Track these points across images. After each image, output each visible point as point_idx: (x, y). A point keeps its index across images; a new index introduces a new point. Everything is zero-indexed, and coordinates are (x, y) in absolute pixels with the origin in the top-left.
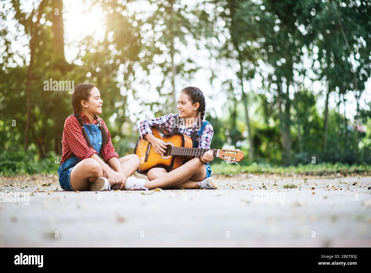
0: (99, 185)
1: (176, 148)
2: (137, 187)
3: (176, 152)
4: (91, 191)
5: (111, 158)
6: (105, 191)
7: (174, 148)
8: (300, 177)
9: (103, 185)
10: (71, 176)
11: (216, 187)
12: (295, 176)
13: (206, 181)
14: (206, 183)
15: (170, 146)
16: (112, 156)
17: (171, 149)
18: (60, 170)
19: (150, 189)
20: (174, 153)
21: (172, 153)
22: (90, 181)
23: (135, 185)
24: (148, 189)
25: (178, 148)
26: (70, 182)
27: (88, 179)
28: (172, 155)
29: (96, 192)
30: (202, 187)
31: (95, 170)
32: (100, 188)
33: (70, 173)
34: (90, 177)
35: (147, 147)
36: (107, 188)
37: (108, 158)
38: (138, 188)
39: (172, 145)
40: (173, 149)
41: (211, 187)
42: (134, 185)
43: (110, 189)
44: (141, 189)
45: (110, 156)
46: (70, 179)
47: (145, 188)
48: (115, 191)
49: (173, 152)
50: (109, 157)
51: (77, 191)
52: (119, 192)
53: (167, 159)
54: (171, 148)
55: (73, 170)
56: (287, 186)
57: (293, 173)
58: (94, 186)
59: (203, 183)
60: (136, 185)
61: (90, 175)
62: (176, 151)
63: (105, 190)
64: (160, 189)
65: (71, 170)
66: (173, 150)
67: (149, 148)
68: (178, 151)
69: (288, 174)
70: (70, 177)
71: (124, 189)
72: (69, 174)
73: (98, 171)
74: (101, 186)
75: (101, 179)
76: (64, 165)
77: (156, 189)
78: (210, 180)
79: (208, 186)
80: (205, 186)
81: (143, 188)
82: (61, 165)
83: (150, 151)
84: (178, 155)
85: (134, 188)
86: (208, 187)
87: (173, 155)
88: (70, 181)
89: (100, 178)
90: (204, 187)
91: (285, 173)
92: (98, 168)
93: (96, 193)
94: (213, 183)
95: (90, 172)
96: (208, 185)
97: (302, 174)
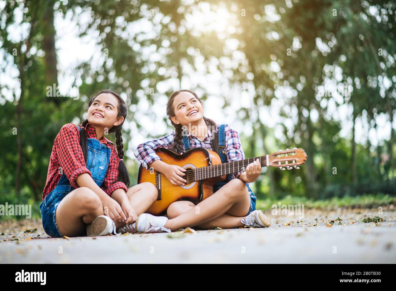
0: (99, 228)
1: (201, 170)
2: (154, 227)
3: (202, 175)
4: (87, 236)
5: (115, 190)
6: (108, 236)
7: (197, 170)
8: (345, 211)
9: (105, 227)
10: (56, 214)
11: (268, 223)
12: (339, 210)
13: (252, 216)
14: (253, 219)
15: (190, 169)
16: (116, 188)
17: (193, 173)
18: (43, 206)
19: (173, 231)
20: (199, 178)
21: (197, 178)
22: (86, 222)
23: (151, 226)
24: (170, 230)
25: (204, 169)
26: (56, 224)
27: (81, 218)
28: (197, 181)
29: (94, 237)
30: (247, 225)
31: (91, 205)
32: (101, 232)
33: (56, 210)
34: (84, 215)
35: (156, 180)
36: (111, 231)
37: (111, 192)
38: (157, 229)
39: (193, 167)
40: (197, 172)
41: (260, 225)
42: (149, 226)
43: (115, 233)
44: (160, 231)
45: (114, 188)
46: (55, 219)
47: (165, 229)
48: (122, 235)
49: (197, 176)
50: (112, 190)
51: (65, 237)
52: (129, 236)
53: (191, 188)
54: (193, 171)
55: (60, 206)
56: (369, 219)
57: (336, 207)
58: (92, 229)
59: (248, 220)
60: (153, 225)
61: (84, 212)
62: (201, 173)
63: (109, 234)
64: (193, 230)
65: (57, 206)
66: (197, 174)
67: (158, 180)
68: (204, 173)
69: (329, 207)
70: (55, 216)
71: (135, 231)
72: (54, 212)
73: (95, 206)
74: (101, 228)
75: (101, 218)
76: (48, 198)
77: (186, 230)
78: (259, 215)
79: (257, 224)
80: (252, 224)
81: (162, 230)
82: (45, 199)
83: (161, 183)
84: (207, 179)
85: (149, 229)
86: (255, 225)
87: (200, 181)
88: (55, 222)
89: (99, 217)
90: (250, 226)
91: (326, 206)
92: (95, 201)
93: (95, 239)
94: (263, 218)
95: (84, 207)
96: (255, 222)
97: (347, 208)
